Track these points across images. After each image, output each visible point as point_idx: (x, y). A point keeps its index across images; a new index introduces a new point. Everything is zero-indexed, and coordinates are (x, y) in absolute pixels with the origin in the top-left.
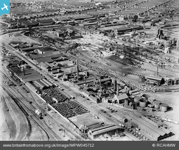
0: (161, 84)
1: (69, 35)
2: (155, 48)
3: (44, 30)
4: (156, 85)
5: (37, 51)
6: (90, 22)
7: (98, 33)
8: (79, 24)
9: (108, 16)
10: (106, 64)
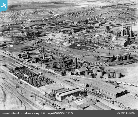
0: (113, 61)
1: (35, 34)
2: (104, 39)
3: (14, 33)
4: (109, 61)
5: (9, 46)
6: (51, 26)
7: (58, 32)
8: (43, 28)
9: (65, 22)
10: (67, 50)
